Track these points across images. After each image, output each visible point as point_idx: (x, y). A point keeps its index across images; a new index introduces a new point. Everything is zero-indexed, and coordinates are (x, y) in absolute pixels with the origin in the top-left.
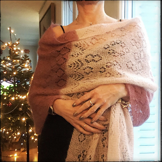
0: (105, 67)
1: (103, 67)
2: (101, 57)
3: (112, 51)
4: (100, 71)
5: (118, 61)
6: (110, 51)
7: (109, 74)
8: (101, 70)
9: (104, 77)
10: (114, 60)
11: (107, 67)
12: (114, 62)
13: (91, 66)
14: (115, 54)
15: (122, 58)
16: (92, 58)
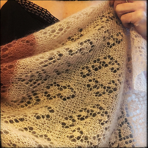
0: (76, 118)
1: (71, 117)
2: (75, 92)
3: (94, 84)
4: (64, 124)
5: (103, 106)
6: (90, 83)
7: (79, 133)
8: (65, 121)
9: (68, 136)
10: (96, 102)
11: (78, 119)
12: (94, 109)
13: (51, 106)
14: (98, 90)
15: (113, 98)
16: (58, 92)
